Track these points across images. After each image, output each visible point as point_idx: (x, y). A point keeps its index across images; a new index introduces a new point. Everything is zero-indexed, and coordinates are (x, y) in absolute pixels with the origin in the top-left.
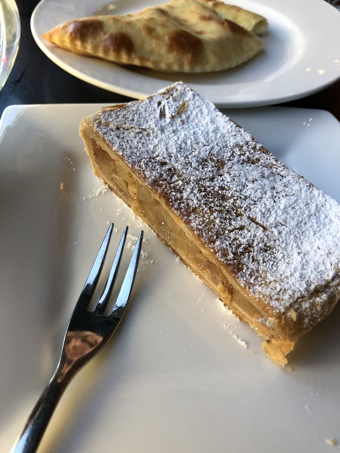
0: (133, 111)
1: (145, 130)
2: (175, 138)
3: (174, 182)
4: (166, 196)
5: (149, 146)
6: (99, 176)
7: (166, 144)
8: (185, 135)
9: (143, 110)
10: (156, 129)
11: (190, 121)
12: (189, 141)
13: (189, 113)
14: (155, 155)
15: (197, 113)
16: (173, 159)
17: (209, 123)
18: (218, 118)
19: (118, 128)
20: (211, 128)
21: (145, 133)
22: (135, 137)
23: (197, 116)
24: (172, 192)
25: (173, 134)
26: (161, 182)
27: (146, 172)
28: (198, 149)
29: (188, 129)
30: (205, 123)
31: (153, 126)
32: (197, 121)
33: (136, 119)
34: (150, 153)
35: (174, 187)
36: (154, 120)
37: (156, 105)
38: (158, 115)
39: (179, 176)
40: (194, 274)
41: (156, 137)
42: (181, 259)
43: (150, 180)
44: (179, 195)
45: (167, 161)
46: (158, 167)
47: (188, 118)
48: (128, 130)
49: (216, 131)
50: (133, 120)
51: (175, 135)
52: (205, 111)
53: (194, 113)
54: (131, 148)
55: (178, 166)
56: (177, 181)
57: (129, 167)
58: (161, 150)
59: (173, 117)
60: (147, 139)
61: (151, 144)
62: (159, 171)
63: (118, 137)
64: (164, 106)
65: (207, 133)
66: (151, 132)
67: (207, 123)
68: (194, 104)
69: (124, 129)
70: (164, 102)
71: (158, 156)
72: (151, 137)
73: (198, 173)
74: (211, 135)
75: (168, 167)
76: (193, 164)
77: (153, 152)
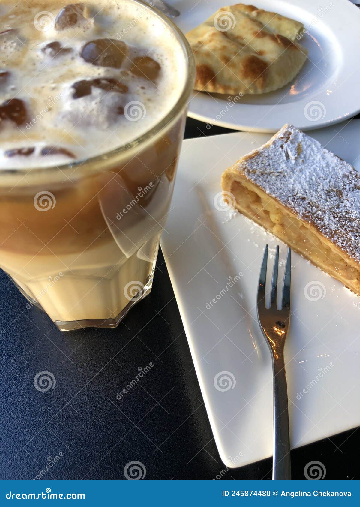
0: (266, 157)
1: (281, 173)
2: (303, 176)
3: (315, 213)
4: (314, 225)
5: (289, 186)
7: (300, 183)
8: (309, 172)
9: (273, 155)
10: (289, 171)
11: (307, 160)
12: (313, 178)
13: (305, 152)
14: (295, 193)
15: (310, 152)
16: (308, 194)
17: (321, 159)
18: (325, 154)
19: (262, 174)
20: (324, 164)
21: (282, 175)
22: (277, 180)
23: (310, 154)
24: (317, 220)
25: (301, 173)
26: (307, 214)
27: (295, 208)
28: (321, 184)
29: (309, 167)
30: (318, 159)
31: (285, 168)
32: (312, 158)
33: (271, 164)
34: (291, 191)
35: (317, 217)
36: (283, 163)
37: (280, 149)
38: (285, 158)
39: (317, 207)
40: (323, 272)
41: (291, 177)
42: (312, 262)
43: (301, 214)
44: (322, 223)
45: (306, 197)
46: (301, 202)
47: (305, 157)
48: (269, 174)
49: (328, 165)
50: (269, 165)
51: (303, 174)
52: (315, 149)
53: (308, 152)
54: (277, 189)
55: (315, 200)
56: (317, 211)
57: (283, 206)
58: (298, 187)
59: (296, 159)
60: (285, 179)
61: (289, 184)
62: (303, 205)
63: (265, 181)
64: (286, 149)
65: (323, 168)
66: (286, 174)
67: (319, 159)
68: (306, 144)
69: (266, 174)
70: (285, 146)
71: (297, 193)
72: (287, 178)
73: (328, 203)
74: (325, 170)
75: (307, 202)
76: (322, 196)
77: (293, 190)
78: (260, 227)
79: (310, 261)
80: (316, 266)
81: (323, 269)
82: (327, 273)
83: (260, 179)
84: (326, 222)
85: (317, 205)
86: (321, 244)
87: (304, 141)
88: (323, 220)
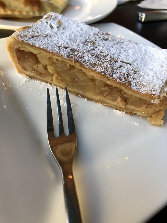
0: (35, 28)
1: (47, 35)
5: (54, 42)
6: (21, 73)
7: (63, 39)
8: (69, 34)
9: (40, 27)
10: (53, 34)
11: (66, 28)
12: (72, 36)
13: (64, 24)
16: (69, 44)
17: (76, 27)
18: (79, 24)
19: (32, 37)
20: (79, 29)
22: (44, 39)
23: (68, 25)
24: (79, 59)
25: (63, 34)
26: (71, 56)
27: (61, 53)
29: (68, 31)
31: (50, 32)
32: (70, 27)
33: (39, 32)
34: (56, 44)
35: (79, 57)
36: (49, 30)
37: (46, 24)
38: (49, 28)
39: (78, 51)
40: (97, 104)
41: (55, 37)
43: (65, 56)
44: (83, 60)
45: (68, 46)
46: (65, 49)
47: (65, 27)
48: (38, 37)
49: (81, 30)
51: (64, 35)
52: (71, 22)
54: (45, 44)
55: (75, 47)
56: (78, 54)
58: (61, 42)
59: (58, 27)
60: (51, 38)
61: (55, 40)
62: (66, 51)
63: (35, 41)
64: (50, 23)
65: (78, 31)
66: (51, 35)
67: (75, 27)
68: (64, 20)
69: (36, 37)
70: (49, 22)
71: (61, 45)
72: (53, 38)
73: (85, 48)
74: (80, 32)
75: (69, 49)
76: (81, 45)
77: (58, 44)
78: (47, 84)
79: (86, 98)
80: (91, 101)
81: (97, 101)
82: (100, 103)
83: (31, 40)
84: (86, 58)
85: (78, 50)
86: (87, 76)
87: (63, 18)
88: (84, 58)
